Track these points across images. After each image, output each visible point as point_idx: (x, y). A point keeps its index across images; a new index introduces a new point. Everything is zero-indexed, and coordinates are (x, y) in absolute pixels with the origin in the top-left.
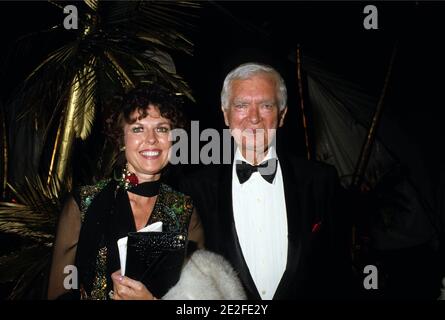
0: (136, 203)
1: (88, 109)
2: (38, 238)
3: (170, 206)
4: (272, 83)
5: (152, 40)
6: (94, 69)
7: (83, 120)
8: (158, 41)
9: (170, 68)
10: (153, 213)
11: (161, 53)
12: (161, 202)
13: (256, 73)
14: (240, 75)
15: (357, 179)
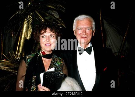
0: (45, 61)
1: (30, 30)
2: (13, 72)
3: (56, 62)
4: (90, 22)
5: (51, 7)
6: (32, 16)
7: (28, 33)
8: (53, 7)
9: (57, 16)
10: (51, 64)
11: (54, 11)
12: (53, 61)
13: (85, 18)
14: (80, 19)
15: (120, 53)
